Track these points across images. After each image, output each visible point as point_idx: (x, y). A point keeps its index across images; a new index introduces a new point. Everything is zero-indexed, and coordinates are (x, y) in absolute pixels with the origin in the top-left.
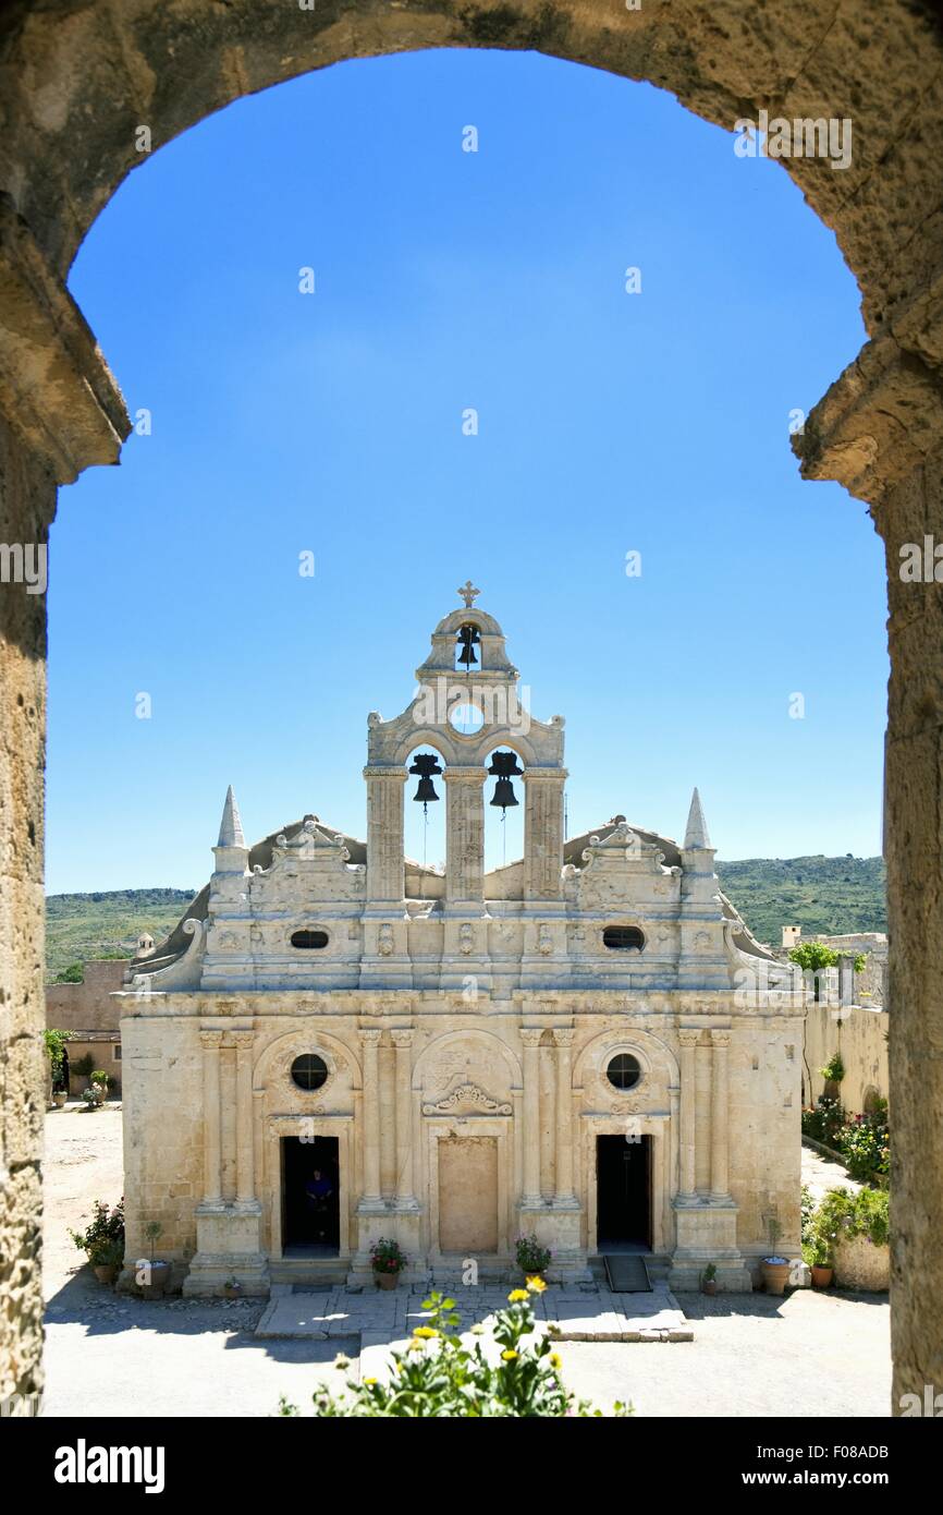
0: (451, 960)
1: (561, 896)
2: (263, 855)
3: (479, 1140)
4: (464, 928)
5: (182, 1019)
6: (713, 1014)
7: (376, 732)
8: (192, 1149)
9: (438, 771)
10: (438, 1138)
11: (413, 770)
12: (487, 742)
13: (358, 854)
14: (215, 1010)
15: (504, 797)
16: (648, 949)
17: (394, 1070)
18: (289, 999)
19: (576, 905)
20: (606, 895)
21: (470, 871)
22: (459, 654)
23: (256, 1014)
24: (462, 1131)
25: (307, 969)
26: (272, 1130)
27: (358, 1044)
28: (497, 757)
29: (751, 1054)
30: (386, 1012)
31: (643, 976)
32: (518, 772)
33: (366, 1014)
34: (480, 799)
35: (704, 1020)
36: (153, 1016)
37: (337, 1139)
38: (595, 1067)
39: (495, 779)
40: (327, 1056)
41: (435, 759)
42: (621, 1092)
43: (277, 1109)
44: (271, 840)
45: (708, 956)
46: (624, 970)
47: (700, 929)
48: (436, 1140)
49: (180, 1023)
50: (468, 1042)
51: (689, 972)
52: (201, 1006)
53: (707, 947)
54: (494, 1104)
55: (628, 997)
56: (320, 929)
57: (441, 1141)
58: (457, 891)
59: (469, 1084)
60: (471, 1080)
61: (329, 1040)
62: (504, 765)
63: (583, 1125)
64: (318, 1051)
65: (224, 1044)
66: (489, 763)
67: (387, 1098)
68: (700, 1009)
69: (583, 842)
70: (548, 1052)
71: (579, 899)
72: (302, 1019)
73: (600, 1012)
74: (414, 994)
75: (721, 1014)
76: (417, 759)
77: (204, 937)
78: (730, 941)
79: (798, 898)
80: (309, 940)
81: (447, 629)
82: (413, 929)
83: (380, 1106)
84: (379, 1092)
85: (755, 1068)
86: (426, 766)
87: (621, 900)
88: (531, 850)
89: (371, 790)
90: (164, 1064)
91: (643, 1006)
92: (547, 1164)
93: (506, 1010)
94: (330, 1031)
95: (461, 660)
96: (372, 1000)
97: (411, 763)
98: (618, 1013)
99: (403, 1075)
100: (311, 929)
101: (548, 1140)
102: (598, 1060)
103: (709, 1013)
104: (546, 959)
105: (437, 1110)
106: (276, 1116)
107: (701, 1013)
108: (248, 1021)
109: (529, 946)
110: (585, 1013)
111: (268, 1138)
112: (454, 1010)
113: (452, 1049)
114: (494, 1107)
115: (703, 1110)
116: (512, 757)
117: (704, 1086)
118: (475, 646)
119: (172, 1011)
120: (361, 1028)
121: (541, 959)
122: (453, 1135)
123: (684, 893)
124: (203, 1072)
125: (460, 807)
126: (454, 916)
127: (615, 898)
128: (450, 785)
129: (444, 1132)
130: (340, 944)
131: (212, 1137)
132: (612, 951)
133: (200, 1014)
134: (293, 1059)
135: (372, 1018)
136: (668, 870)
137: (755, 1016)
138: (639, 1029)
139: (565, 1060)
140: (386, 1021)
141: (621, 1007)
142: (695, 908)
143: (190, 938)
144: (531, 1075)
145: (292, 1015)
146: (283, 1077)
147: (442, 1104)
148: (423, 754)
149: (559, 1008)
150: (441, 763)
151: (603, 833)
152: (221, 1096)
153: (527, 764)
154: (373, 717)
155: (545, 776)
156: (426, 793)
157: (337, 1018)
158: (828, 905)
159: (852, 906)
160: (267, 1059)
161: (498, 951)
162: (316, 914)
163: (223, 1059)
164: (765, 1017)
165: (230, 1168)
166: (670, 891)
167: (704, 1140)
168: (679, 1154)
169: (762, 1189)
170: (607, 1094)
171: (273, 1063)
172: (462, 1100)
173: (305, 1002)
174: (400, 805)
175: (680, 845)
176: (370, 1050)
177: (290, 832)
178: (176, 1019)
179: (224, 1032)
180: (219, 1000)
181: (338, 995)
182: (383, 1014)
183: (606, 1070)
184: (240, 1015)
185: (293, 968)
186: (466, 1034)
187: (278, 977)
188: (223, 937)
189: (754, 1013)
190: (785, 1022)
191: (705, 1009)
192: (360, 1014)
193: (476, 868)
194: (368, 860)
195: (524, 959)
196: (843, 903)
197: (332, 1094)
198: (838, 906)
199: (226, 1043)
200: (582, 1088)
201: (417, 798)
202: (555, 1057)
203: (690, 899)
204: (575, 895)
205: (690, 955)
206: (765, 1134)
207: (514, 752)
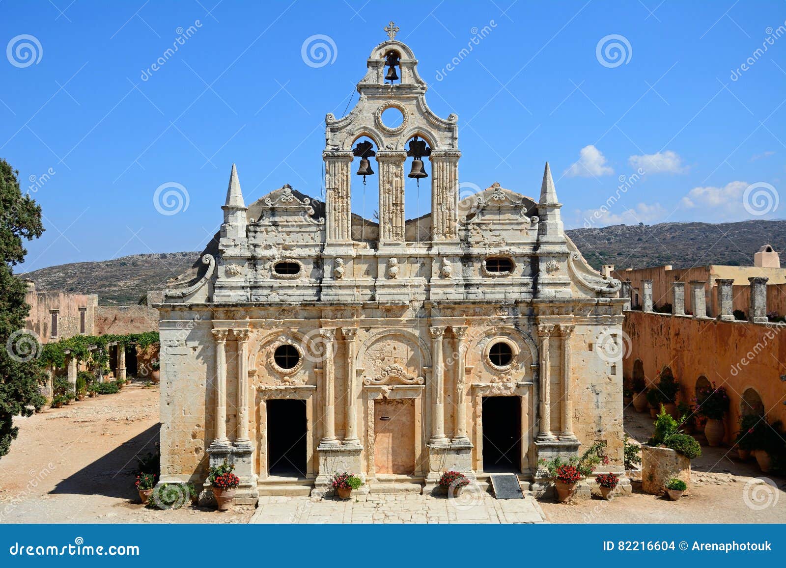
0: (383, 281)
1: (458, 237)
3: (402, 400)
5: (201, 321)
6: (562, 315)
9: (373, 154)
10: (375, 400)
11: (356, 153)
12: (406, 132)
13: (319, 212)
14: (221, 316)
16: (516, 271)
17: (344, 356)
18: (272, 309)
19: (468, 243)
20: (488, 236)
21: (395, 221)
22: (386, 73)
23: (251, 318)
24: (391, 395)
26: (262, 396)
28: (413, 144)
29: (586, 341)
30: (339, 316)
31: (513, 290)
32: (428, 153)
33: (325, 318)
35: (556, 319)
37: (304, 401)
38: (481, 352)
39: (411, 159)
40: (298, 346)
41: (370, 145)
42: (499, 367)
44: (261, 202)
49: (199, 324)
50: (395, 336)
52: (214, 313)
56: (294, 261)
58: (386, 235)
59: (395, 364)
60: (397, 361)
61: (300, 336)
62: (417, 149)
63: (473, 389)
64: (292, 343)
65: (229, 339)
66: (407, 148)
67: (339, 373)
68: (553, 311)
70: (449, 343)
71: (470, 240)
72: (281, 321)
73: (485, 315)
74: (358, 304)
75: (567, 314)
76: (359, 145)
77: (216, 269)
78: (572, 264)
80: (287, 268)
81: (377, 55)
82: (357, 261)
83: (335, 379)
84: (334, 370)
85: (590, 350)
86: (365, 151)
87: (498, 239)
88: (436, 206)
89: (327, 166)
90: (188, 351)
92: (449, 416)
94: (300, 330)
96: (328, 309)
99: (350, 358)
100: (288, 261)
102: (483, 347)
103: (559, 315)
104: (448, 280)
105: (374, 381)
107: (553, 314)
108: (244, 323)
109: (436, 272)
110: (474, 315)
111: (258, 400)
113: (384, 340)
114: (412, 379)
115: (555, 379)
117: (556, 363)
118: (396, 67)
119: (194, 315)
120: (321, 328)
122: (384, 398)
123: (540, 235)
124: (215, 358)
125: (388, 177)
127: (494, 239)
128: (381, 163)
129: (378, 396)
130: (307, 271)
131: (220, 400)
132: (492, 273)
133: (212, 319)
134: (276, 348)
135: (329, 320)
136: (529, 220)
138: (511, 326)
139: (461, 348)
140: (339, 322)
141: (499, 311)
143: (207, 266)
144: (438, 358)
145: (275, 319)
146: (270, 358)
147: (377, 378)
148: (362, 142)
149: (457, 313)
150: (374, 148)
152: (227, 373)
155: (446, 156)
156: (365, 170)
157: (305, 321)
160: (257, 349)
161: (414, 275)
162: (291, 250)
163: (227, 349)
164: (597, 315)
165: (233, 421)
166: (531, 233)
167: (556, 397)
168: (538, 409)
169: (597, 430)
170: (488, 370)
171: (263, 351)
172: (390, 375)
173: (283, 310)
174: (347, 177)
175: (537, 202)
177: (273, 196)
178: (196, 321)
179: (229, 329)
180: (226, 309)
181: (305, 305)
182: (336, 318)
183: (489, 353)
184: (240, 318)
185: (276, 288)
186: (393, 331)
187: (266, 294)
190: (611, 319)
191: (557, 311)
192: (320, 318)
193: (399, 219)
194: (327, 214)
195: (433, 280)
197: (302, 372)
199: (231, 338)
200: (472, 365)
201: (359, 173)
202: (453, 345)
203: (545, 238)
204: (467, 237)
205: (544, 277)
206: (598, 394)
207: (424, 140)
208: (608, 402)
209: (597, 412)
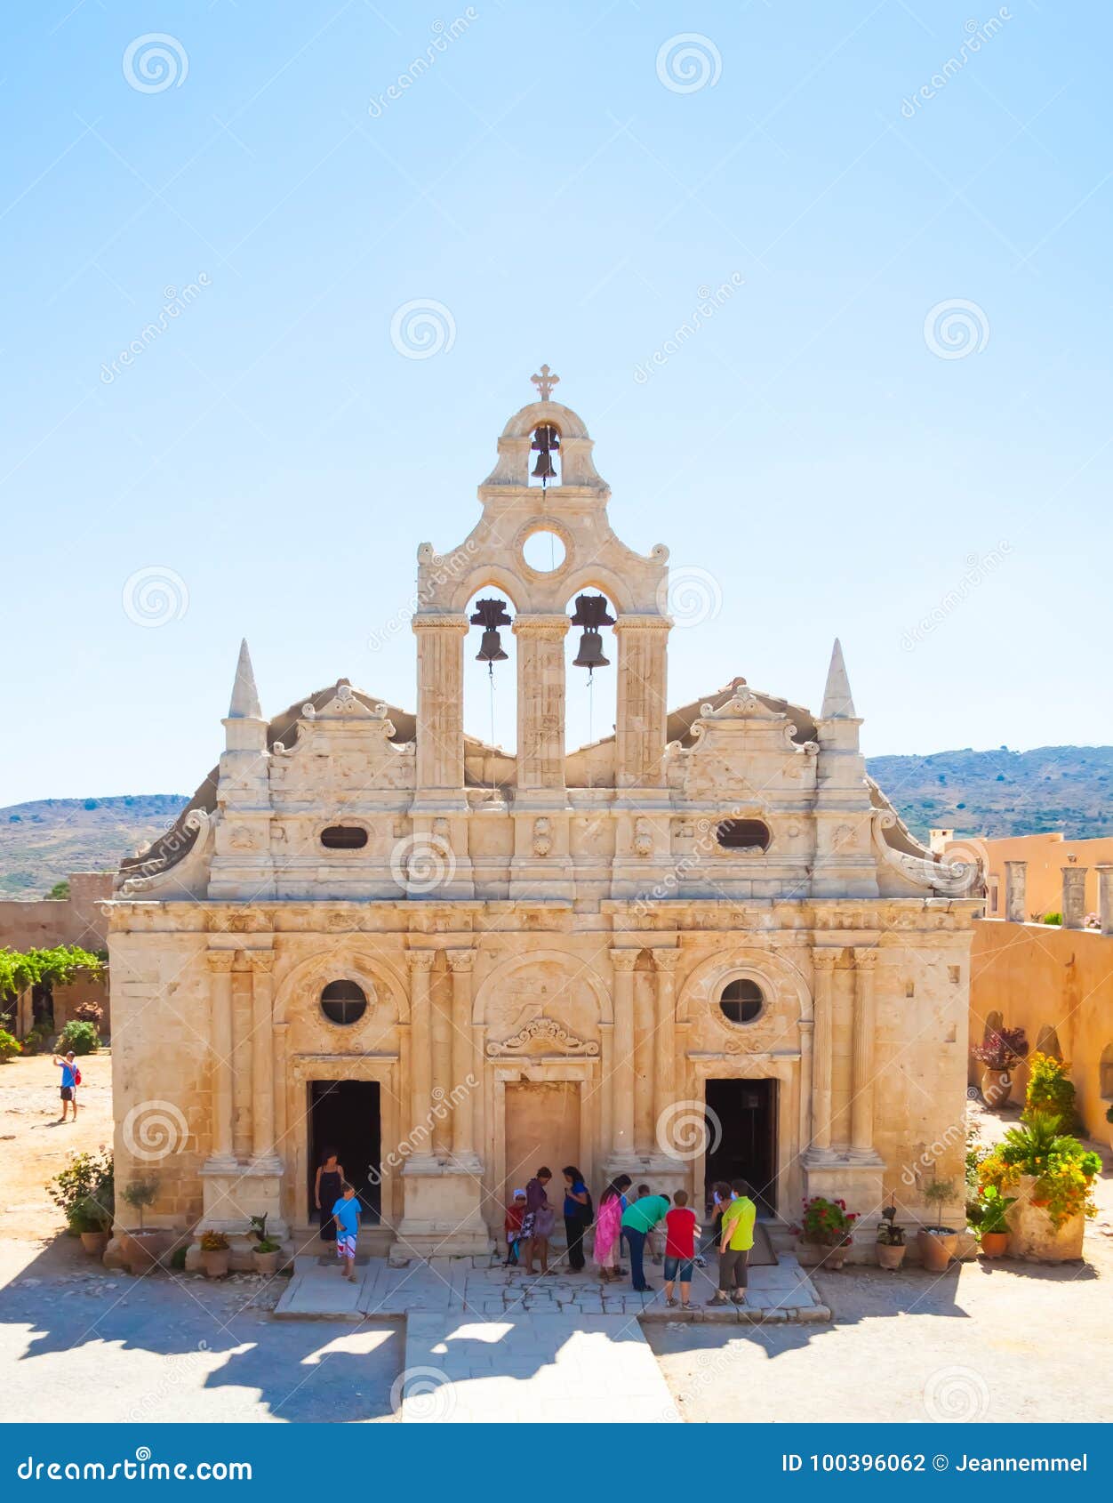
0: (523, 864)
1: (664, 782)
2: (284, 733)
3: (558, 1084)
4: (541, 823)
5: (185, 936)
6: (857, 928)
7: (428, 568)
8: (198, 1095)
9: (507, 620)
10: (506, 1083)
11: (476, 620)
12: (569, 581)
13: (405, 731)
14: (225, 925)
15: (591, 656)
16: (773, 847)
17: (450, 1001)
18: (318, 912)
19: (683, 793)
20: (721, 779)
21: (546, 751)
22: (533, 465)
23: (277, 930)
24: (536, 1075)
25: (339, 875)
26: (297, 1072)
27: (405, 968)
28: (583, 602)
29: (904, 978)
30: (441, 928)
31: (766, 881)
32: (609, 621)
33: (415, 931)
34: (561, 658)
35: (847, 937)
36: (148, 931)
37: (377, 1084)
38: (704, 997)
39: (579, 630)
40: (365, 983)
41: (502, 605)
42: (737, 1026)
43: (304, 1048)
44: (296, 711)
45: (849, 856)
46: (743, 875)
47: (841, 822)
48: (503, 1085)
49: (181, 940)
50: (545, 965)
51: (827, 878)
52: (208, 918)
53: (851, 844)
54: (576, 1041)
55: (749, 908)
56: (357, 825)
57: (509, 1087)
58: (531, 775)
59: (544, 1017)
60: (548, 1012)
61: (369, 964)
62: (591, 613)
63: (690, 1066)
64: (356, 977)
65: (237, 967)
66: (571, 610)
67: (440, 1034)
68: (841, 922)
69: (692, 713)
70: (645, 978)
71: (687, 786)
72: (335, 937)
73: (712, 928)
74: (477, 905)
75: (868, 928)
76: (480, 605)
77: (212, 832)
78: (880, 837)
79: (941, 802)
80: (343, 838)
81: (517, 431)
82: (474, 825)
83: (433, 1044)
84: (431, 1027)
85: (910, 995)
86: (491, 615)
87: (740, 786)
88: (624, 724)
89: (422, 646)
90: (160, 991)
91: (768, 920)
92: (642, 1115)
93: (592, 926)
94: (369, 952)
95: (536, 473)
96: (422, 914)
97: (472, 610)
98: (735, 928)
99: (461, 1007)
100: (347, 824)
101: (645, 1085)
102: (709, 985)
103: (852, 928)
104: (644, 861)
105: (504, 1049)
106: (302, 1055)
107: (841, 927)
108: (267, 939)
109: (622, 844)
110: (692, 929)
111: (291, 1082)
112: (526, 926)
113: (523, 974)
114: (576, 1046)
115: (843, 1049)
116: (601, 602)
117: (844, 1018)
118: (553, 453)
119: (173, 925)
120: (408, 948)
121: (635, 861)
122: (524, 1079)
123: (820, 776)
124: (211, 1002)
125: (535, 667)
126: (528, 807)
127: (732, 784)
128: (522, 639)
129: (512, 1076)
130: (382, 844)
131: (223, 1080)
132: (728, 851)
133: (206, 930)
134: (323, 987)
135: (423, 935)
136: (800, 748)
137: (909, 931)
138: (762, 948)
139: (667, 989)
140: (441, 940)
141: (739, 922)
142: (836, 796)
143: (194, 834)
144: (625, 1007)
145: (323, 931)
146: (310, 1008)
147: (510, 1042)
148: (487, 598)
149: (660, 924)
150: (510, 610)
151: (718, 700)
152: (233, 1031)
153: (620, 611)
154: (425, 549)
155: (644, 626)
156: (491, 650)
157: (380, 935)
158: (977, 810)
159: (1007, 810)
160: (289, 987)
161: (583, 852)
162: (353, 806)
163: (234, 986)
164: (924, 931)
165: (244, 1120)
166: (803, 773)
167: (843, 1083)
168: (811, 1101)
169: (917, 1142)
170: (720, 1030)
171: (300, 991)
172: (535, 1036)
173: (338, 916)
174: (458, 665)
175: (816, 713)
176: (421, 975)
177: (319, 700)
178: (177, 935)
179: (237, 951)
180: (231, 912)
181: (379, 907)
182: (437, 931)
183: (719, 999)
184: (258, 931)
185: (324, 873)
186: (541, 956)
187: (305, 885)
188: (235, 834)
189: (910, 927)
190: (949, 937)
191: (847, 922)
192: (407, 930)
193: (554, 746)
194: (418, 735)
195: (616, 862)
196: (995, 807)
197: (374, 1030)
198: (990, 811)
199: (241, 966)
200: (687, 1021)
201: (480, 657)
202: (654, 984)
203: (828, 784)
204: (681, 780)
205: (826, 858)
207: (604, 595)
208: (939, 1091)
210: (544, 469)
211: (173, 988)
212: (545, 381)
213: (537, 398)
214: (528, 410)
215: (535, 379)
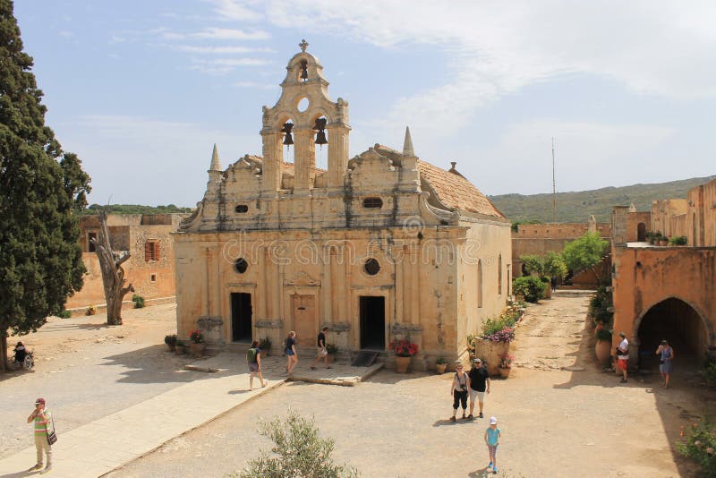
0: (294, 217)
1: (343, 184)
4: (300, 202)
7: (267, 114)
8: (198, 297)
11: (283, 131)
14: (204, 240)
15: (321, 140)
16: (383, 207)
18: (232, 235)
19: (350, 189)
20: (364, 182)
21: (304, 176)
22: (300, 75)
23: (219, 241)
24: (299, 293)
25: (239, 221)
26: (227, 290)
30: (267, 239)
31: (379, 222)
32: (327, 127)
36: (186, 242)
37: (250, 295)
41: (292, 125)
42: (370, 276)
43: (229, 282)
46: (371, 219)
48: (289, 296)
49: (193, 245)
51: (401, 219)
52: (200, 237)
53: (410, 206)
54: (312, 281)
56: (245, 204)
57: (291, 297)
58: (298, 184)
59: (302, 272)
60: (304, 270)
62: (320, 124)
63: (351, 292)
66: (314, 124)
67: (269, 277)
71: (351, 186)
74: (279, 232)
78: (423, 201)
80: (242, 209)
81: (294, 63)
82: (281, 203)
83: (266, 281)
84: (265, 275)
86: (288, 128)
87: (371, 184)
88: (330, 165)
89: (264, 141)
90: (188, 261)
92: (336, 308)
95: (302, 77)
96: (261, 235)
100: (243, 204)
101: (336, 297)
104: (335, 214)
105: (289, 283)
106: (229, 284)
108: (216, 244)
109: (328, 208)
111: (225, 293)
114: (313, 283)
115: (407, 285)
116: (324, 120)
117: (408, 273)
118: (307, 70)
119: (191, 239)
121: (331, 214)
122: (296, 294)
123: (400, 180)
124: (201, 265)
125: (299, 146)
126: (297, 196)
127: (368, 184)
128: (296, 136)
129: (292, 293)
130: (253, 210)
132: (366, 209)
133: (201, 242)
136: (393, 168)
142: (405, 187)
143: (199, 209)
144: (327, 268)
146: (232, 268)
147: (291, 281)
149: (338, 237)
150: (294, 127)
154: (264, 107)
155: (335, 128)
156: (288, 141)
161: (316, 211)
162: (244, 198)
163: (207, 260)
166: (392, 178)
167: (408, 299)
168: (395, 306)
169: (438, 323)
170: (363, 278)
172: (299, 279)
174: (276, 147)
175: (401, 153)
178: (193, 243)
179: (208, 248)
180: (206, 236)
183: (363, 266)
184: (213, 241)
185: (234, 222)
187: (229, 225)
188: (209, 209)
194: (263, 172)
195: (325, 215)
197: (249, 275)
199: (209, 253)
200: (350, 274)
201: (285, 143)
203: (402, 182)
204: (350, 183)
205: (401, 210)
206: (439, 297)
207: (325, 118)
208: (446, 303)
209: (438, 310)
210: (305, 76)
211: (192, 260)
212: (304, 45)
213: (301, 51)
214: (297, 55)
215: (301, 45)
